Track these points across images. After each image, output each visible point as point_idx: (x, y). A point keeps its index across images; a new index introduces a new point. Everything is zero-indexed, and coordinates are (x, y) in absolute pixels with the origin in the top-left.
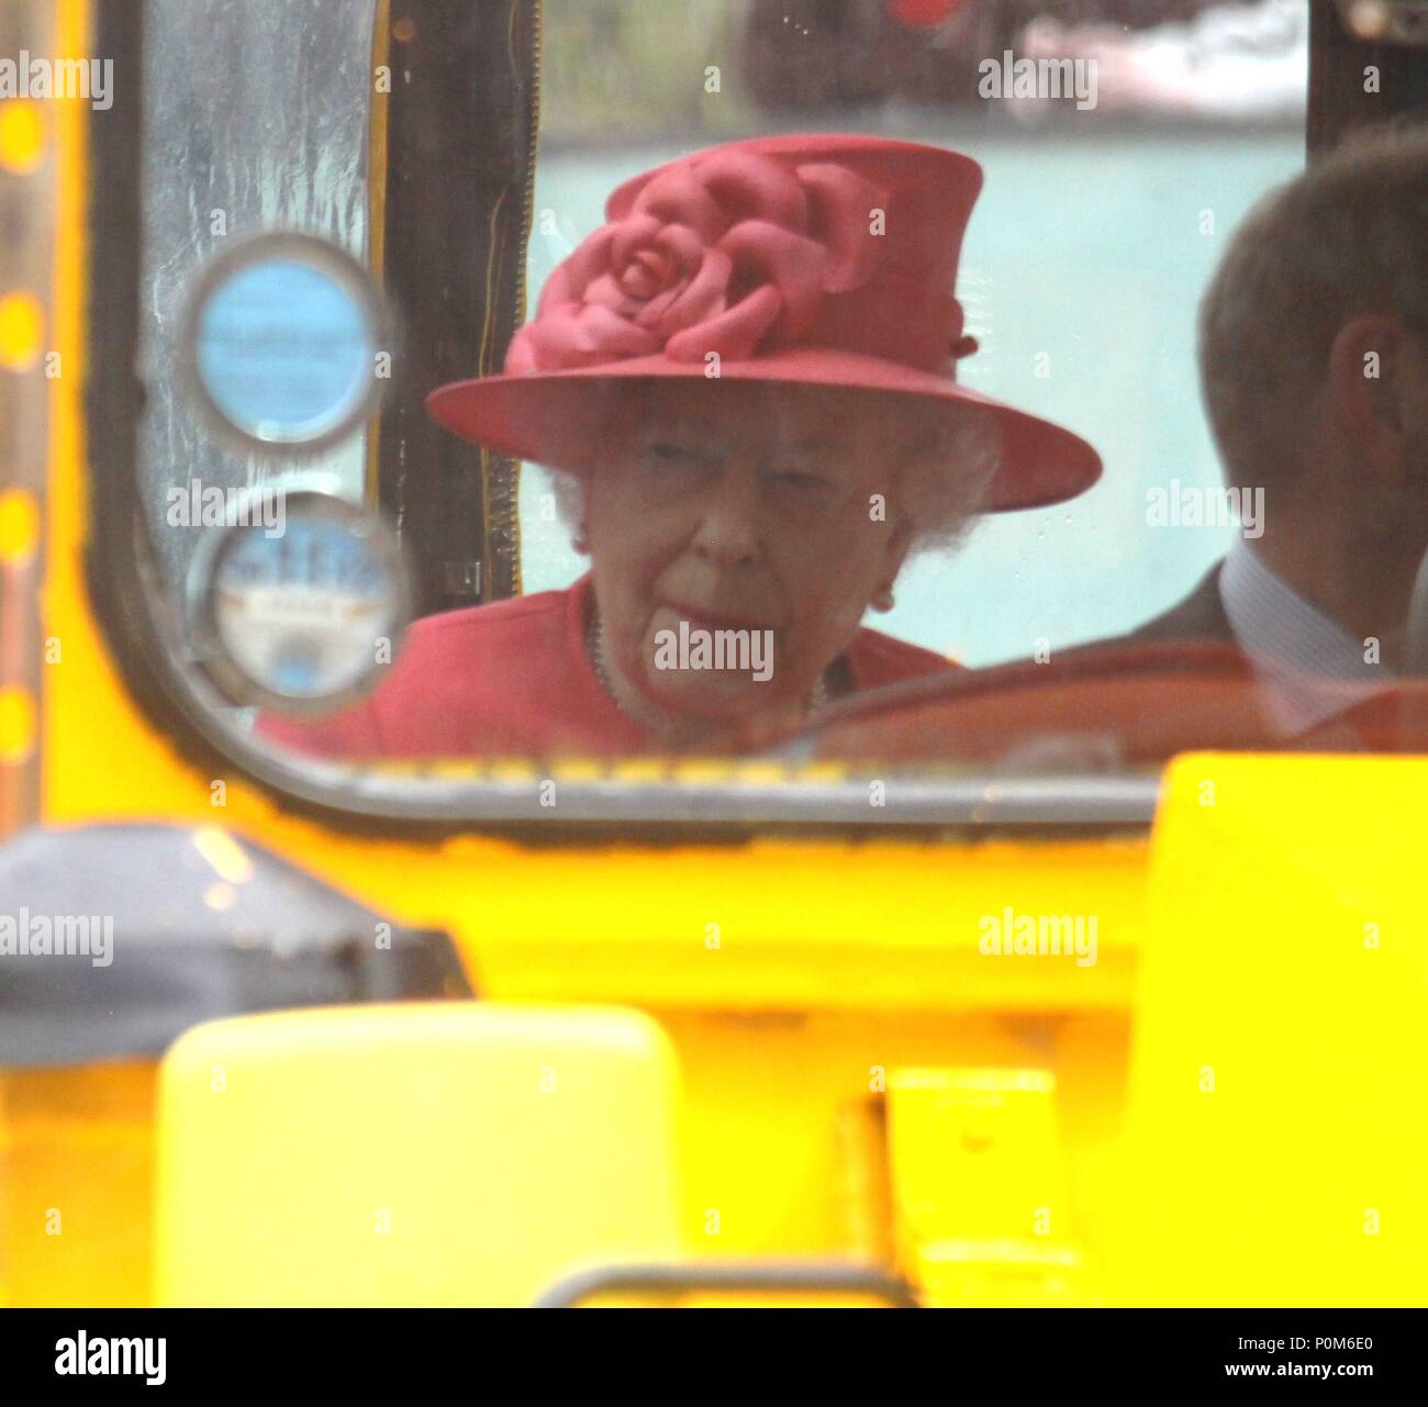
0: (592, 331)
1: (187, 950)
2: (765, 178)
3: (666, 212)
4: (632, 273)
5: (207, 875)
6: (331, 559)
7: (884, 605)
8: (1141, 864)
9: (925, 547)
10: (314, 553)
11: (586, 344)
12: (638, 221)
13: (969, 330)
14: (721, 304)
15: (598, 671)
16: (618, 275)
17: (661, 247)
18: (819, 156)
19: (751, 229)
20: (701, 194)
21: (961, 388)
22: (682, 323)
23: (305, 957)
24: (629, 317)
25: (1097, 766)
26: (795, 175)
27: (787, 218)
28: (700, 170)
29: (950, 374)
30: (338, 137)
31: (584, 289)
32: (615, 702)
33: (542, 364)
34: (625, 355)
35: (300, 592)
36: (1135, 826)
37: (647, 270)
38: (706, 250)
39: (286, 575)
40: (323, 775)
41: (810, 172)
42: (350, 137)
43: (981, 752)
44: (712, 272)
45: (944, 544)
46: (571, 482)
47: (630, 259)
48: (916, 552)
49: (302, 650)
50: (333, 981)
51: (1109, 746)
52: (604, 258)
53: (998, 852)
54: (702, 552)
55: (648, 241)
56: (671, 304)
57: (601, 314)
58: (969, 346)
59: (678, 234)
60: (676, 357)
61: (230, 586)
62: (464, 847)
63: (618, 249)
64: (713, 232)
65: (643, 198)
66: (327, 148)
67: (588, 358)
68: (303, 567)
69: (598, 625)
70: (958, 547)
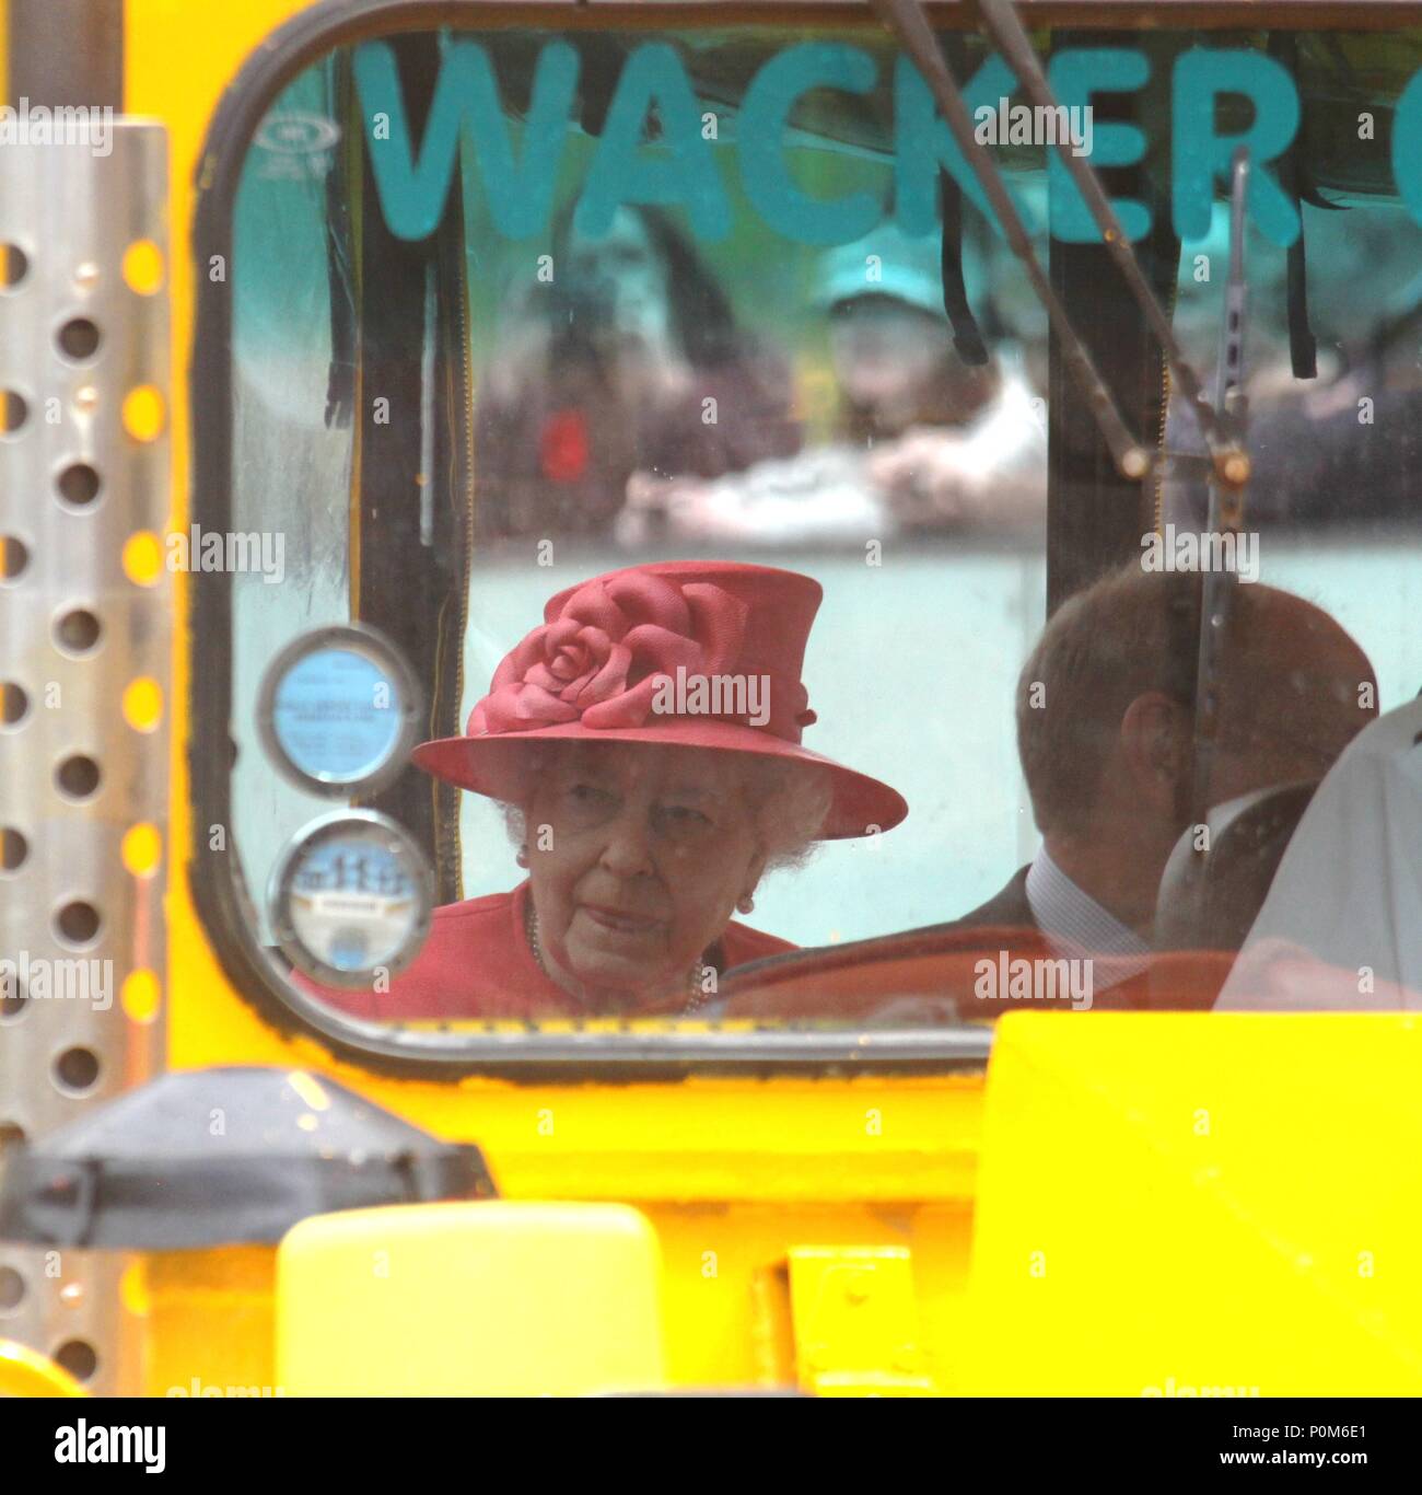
0: (528, 704)
1: (287, 1161)
2: (657, 593)
3: (585, 617)
4: (558, 662)
5: (300, 1106)
6: (373, 870)
7: (746, 908)
8: (981, 1088)
9: (778, 865)
10: (361, 866)
11: (524, 714)
12: (565, 624)
13: (810, 706)
14: (623, 686)
15: (536, 954)
16: (548, 663)
17: (581, 644)
18: (698, 578)
19: (645, 631)
20: (612, 604)
21: (805, 751)
22: (593, 700)
23: (371, 1164)
24: (557, 694)
25: (941, 1020)
26: (681, 591)
27: (672, 624)
28: (608, 586)
29: (797, 739)
30: (328, 559)
31: (524, 673)
32: (548, 976)
33: (491, 729)
34: (553, 723)
35: (350, 895)
36: (974, 1063)
37: (569, 660)
38: (613, 645)
39: (341, 884)
40: (370, 1031)
41: (690, 589)
42: (336, 558)
43: (854, 1010)
44: (616, 663)
45: (790, 863)
46: (518, 813)
47: (557, 652)
48: (771, 867)
49: (352, 939)
50: (396, 1185)
51: (949, 1005)
52: (538, 650)
53: (866, 1082)
54: (607, 867)
55: (571, 639)
56: (587, 684)
57: (535, 693)
58: (810, 718)
59: (591, 633)
60: (589, 725)
61: (298, 891)
62: (474, 1084)
63: (548, 641)
64: (618, 633)
65: (568, 607)
66: (321, 567)
67: (525, 724)
68: (352, 875)
69: (535, 920)
70: (802, 866)
